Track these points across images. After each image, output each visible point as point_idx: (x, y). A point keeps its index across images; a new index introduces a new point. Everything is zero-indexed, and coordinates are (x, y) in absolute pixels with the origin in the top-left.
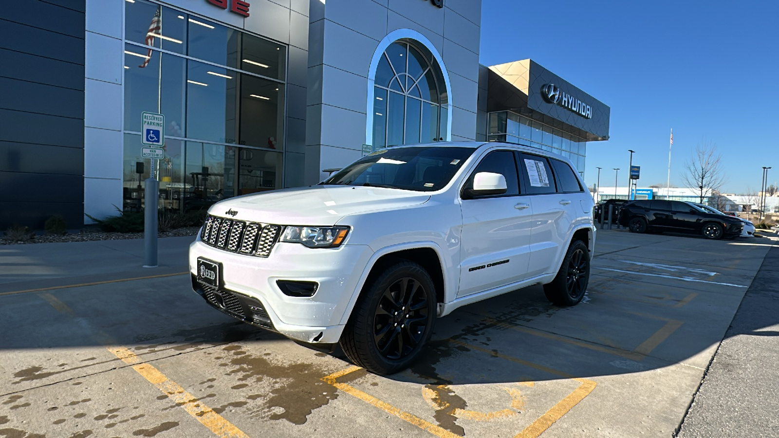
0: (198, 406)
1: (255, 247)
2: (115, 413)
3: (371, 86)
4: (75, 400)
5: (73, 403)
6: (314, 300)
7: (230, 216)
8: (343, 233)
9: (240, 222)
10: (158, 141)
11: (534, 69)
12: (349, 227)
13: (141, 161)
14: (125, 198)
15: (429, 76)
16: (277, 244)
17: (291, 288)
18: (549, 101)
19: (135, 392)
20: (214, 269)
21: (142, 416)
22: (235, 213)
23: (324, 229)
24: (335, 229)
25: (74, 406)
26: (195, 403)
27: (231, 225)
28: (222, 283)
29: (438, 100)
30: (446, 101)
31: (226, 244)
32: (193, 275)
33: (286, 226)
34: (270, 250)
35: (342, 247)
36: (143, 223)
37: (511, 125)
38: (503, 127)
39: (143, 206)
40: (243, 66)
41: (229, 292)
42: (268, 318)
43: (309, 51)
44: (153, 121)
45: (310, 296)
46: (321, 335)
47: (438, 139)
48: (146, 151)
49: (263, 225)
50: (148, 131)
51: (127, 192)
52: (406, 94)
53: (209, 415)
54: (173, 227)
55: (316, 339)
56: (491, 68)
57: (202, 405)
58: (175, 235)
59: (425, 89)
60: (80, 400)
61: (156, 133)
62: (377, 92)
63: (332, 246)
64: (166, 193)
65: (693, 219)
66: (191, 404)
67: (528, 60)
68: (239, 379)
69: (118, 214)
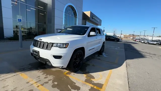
0: (37, 84)
1: (47, 48)
2: (16, 89)
3: (64, 13)
4: (4, 86)
5: (4, 87)
6: (62, 59)
7: (40, 40)
8: (67, 45)
9: (43, 42)
10: (21, 22)
11: (91, 13)
12: (69, 43)
13: (17, 25)
14: (14, 32)
15: (74, 13)
16: (52, 47)
17: (56, 57)
18: (93, 18)
19: (21, 82)
20: (37, 53)
21: (23, 89)
22: (41, 40)
23: (63, 44)
24: (66, 44)
25: (4, 88)
26: (36, 83)
27: (41, 42)
28: (39, 56)
29: (75, 17)
30: (77, 17)
31: (40, 47)
32: (31, 53)
33: (54, 43)
34: (51, 49)
35: (67, 48)
36: (18, 38)
37: (87, 22)
38: (86, 23)
39: (18, 34)
40: (38, 7)
41: (41, 58)
42: (51, 63)
43: (52, 6)
44: (19, 17)
45: (60, 59)
46: (63, 66)
47: (75, 24)
48: (18, 24)
49: (49, 43)
50: (18, 19)
51: (14, 31)
52: (70, 15)
53: (40, 86)
54: (25, 39)
55: (62, 67)
56: (84, 12)
57: (38, 84)
58: (26, 41)
59: (73, 15)
60: (6, 86)
61: (21, 20)
62: (65, 15)
63: (65, 48)
64: (23, 32)
65: (113, 38)
66: (35, 84)
67: (90, 11)
68: (45, 76)
69: (12, 36)
